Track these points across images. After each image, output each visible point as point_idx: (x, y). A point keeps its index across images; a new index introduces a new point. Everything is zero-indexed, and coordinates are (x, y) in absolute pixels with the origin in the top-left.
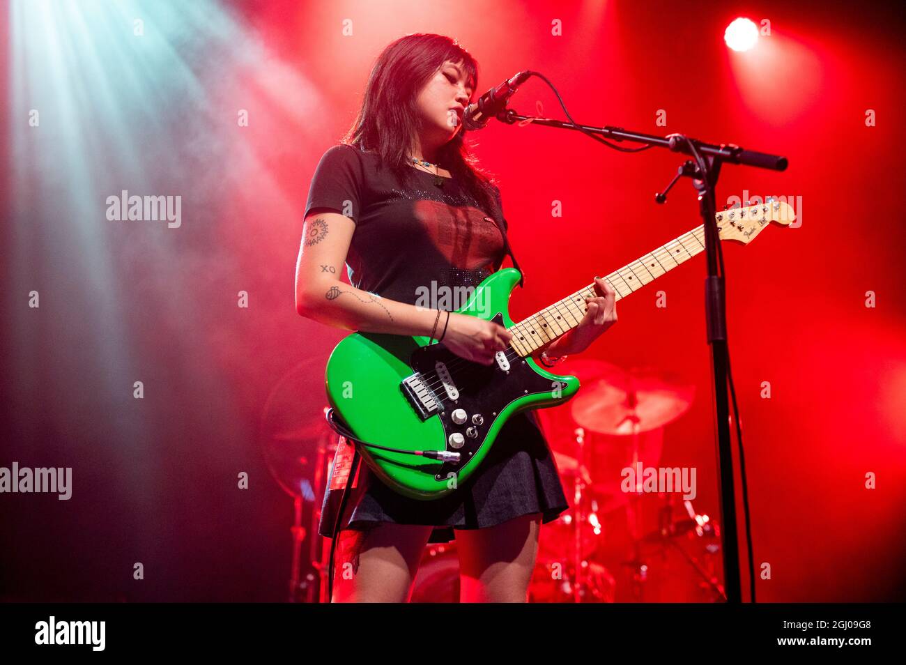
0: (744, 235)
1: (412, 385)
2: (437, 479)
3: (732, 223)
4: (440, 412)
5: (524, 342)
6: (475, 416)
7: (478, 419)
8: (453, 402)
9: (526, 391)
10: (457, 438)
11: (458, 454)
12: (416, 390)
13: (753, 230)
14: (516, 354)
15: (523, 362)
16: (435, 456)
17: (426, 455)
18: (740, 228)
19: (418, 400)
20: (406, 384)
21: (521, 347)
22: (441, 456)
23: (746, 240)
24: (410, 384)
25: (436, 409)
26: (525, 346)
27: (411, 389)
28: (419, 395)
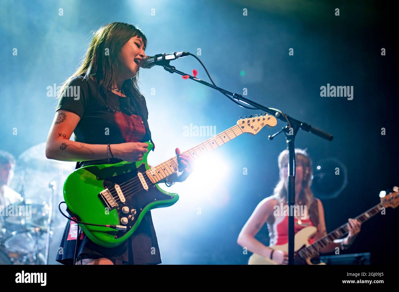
0: (254, 130)
1: (104, 195)
2: (116, 238)
3: (249, 125)
4: (117, 208)
5: (155, 177)
6: (133, 210)
7: (134, 211)
8: (123, 203)
9: (155, 199)
10: (125, 220)
11: (125, 227)
12: (106, 197)
13: (258, 128)
14: (151, 182)
15: (154, 186)
16: (115, 228)
17: (111, 227)
18: (252, 127)
19: (107, 202)
20: (102, 194)
21: (153, 179)
22: (118, 228)
23: (255, 133)
24: (103, 194)
25: (115, 206)
26: (155, 178)
27: (103, 196)
28: (108, 200)
